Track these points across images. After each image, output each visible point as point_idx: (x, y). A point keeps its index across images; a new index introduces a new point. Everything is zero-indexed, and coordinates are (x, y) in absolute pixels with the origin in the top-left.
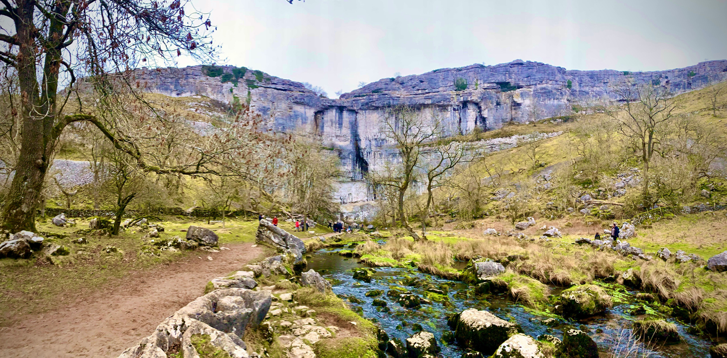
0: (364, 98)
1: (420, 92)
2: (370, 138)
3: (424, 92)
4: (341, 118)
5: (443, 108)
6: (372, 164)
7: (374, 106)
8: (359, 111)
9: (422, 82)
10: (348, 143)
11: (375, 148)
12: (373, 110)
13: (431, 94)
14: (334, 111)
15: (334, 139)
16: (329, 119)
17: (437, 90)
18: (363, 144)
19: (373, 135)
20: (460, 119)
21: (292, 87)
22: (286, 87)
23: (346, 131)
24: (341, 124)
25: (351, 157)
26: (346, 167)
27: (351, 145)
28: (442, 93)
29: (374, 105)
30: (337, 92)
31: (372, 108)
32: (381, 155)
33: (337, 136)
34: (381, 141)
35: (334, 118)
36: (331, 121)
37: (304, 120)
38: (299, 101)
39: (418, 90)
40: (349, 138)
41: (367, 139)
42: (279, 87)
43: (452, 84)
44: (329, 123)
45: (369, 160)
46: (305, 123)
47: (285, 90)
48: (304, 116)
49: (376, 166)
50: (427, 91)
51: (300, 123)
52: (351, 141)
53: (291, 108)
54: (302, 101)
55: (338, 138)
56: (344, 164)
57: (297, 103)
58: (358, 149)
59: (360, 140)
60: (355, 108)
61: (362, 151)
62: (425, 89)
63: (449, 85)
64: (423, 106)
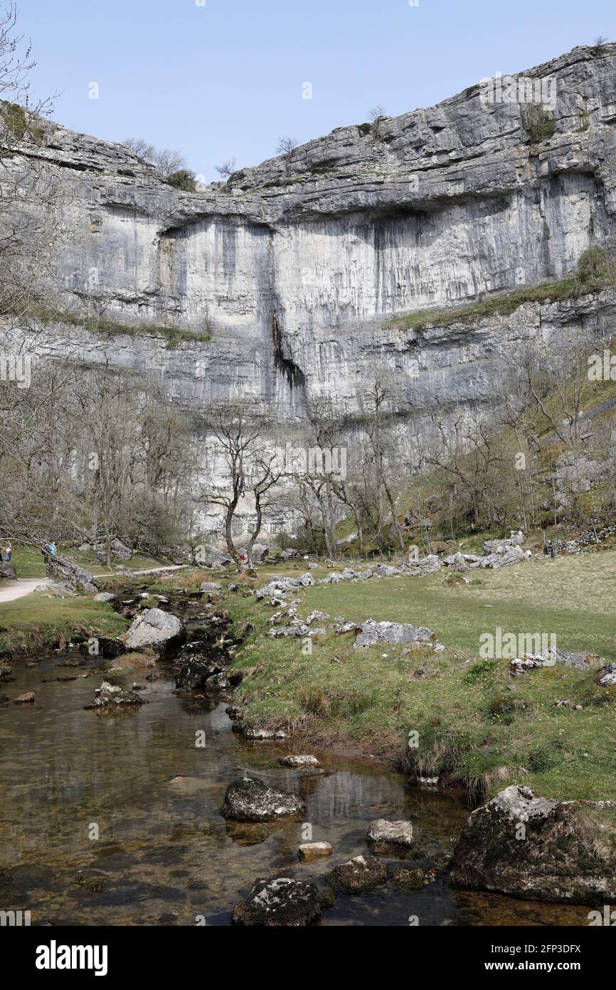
0: (291, 188)
1: (434, 159)
2: (311, 302)
3: (445, 159)
4: (229, 247)
5: (500, 201)
6: (315, 378)
7: (316, 212)
8: (278, 227)
9: (437, 129)
10: (250, 318)
11: (322, 332)
12: (317, 221)
13: (462, 165)
14: (212, 228)
15: (213, 308)
16: (198, 250)
17: (478, 150)
18: (291, 322)
19: (316, 294)
20: (546, 229)
21: (99, 159)
22: (83, 157)
23: (245, 285)
24: (229, 267)
25: (258, 360)
26: (246, 388)
27: (260, 324)
28: (491, 157)
29: (316, 207)
30: (221, 166)
31: (311, 218)
32: (339, 350)
33: (221, 300)
34: (338, 311)
35: (211, 250)
36: (205, 256)
37: (131, 258)
38: (118, 201)
39: (429, 155)
40: (255, 304)
41: (302, 305)
42: (65, 156)
43: (517, 125)
44: (200, 264)
45: (309, 367)
46: (135, 264)
47: (81, 167)
48: (131, 244)
49: (326, 384)
50: (453, 155)
51: (121, 264)
52: (259, 312)
53: (97, 222)
54: (128, 201)
55: (224, 304)
56: (241, 380)
57: (113, 207)
58: (277, 333)
59: (283, 310)
60: (269, 219)
61: (289, 339)
62: (446, 152)
63: (508, 129)
64: (444, 202)
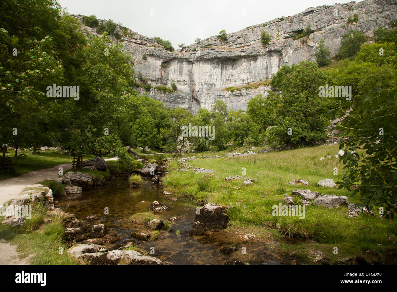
1: (238, 46)
2: (203, 82)
3: (240, 46)
4: (181, 67)
5: (255, 58)
6: (203, 103)
7: (205, 58)
8: (195, 62)
9: (239, 38)
10: (186, 86)
11: (205, 91)
12: (205, 61)
13: (245, 47)
14: (177, 61)
15: (176, 83)
16: (173, 68)
17: (250, 44)
18: (197, 88)
19: (204, 80)
20: (267, 66)
21: (147, 42)
22: (143, 42)
23: (185, 77)
24: (181, 72)
25: (188, 98)
26: (184, 105)
27: (189, 88)
28: (253, 46)
29: (206, 57)
30: (180, 45)
31: (204, 60)
32: (210, 96)
34: (210, 85)
35: (176, 68)
36: (175, 70)
37: (154, 69)
38: (152, 54)
39: (237, 44)
40: (188, 82)
41: (200, 84)
42: (139, 42)
43: (260, 38)
44: (173, 71)
45: (202, 100)
46: (155, 71)
47: (142, 44)
48: (154, 65)
49: (206, 105)
50: (243, 45)
51: (152, 71)
52: (188, 85)
54: (154, 54)
55: (179, 82)
56: (183, 103)
57: (150, 55)
58: (193, 91)
59: (195, 84)
60: (192, 60)
61: (196, 93)
62: (241, 44)
63: (258, 38)
64: (240, 57)
